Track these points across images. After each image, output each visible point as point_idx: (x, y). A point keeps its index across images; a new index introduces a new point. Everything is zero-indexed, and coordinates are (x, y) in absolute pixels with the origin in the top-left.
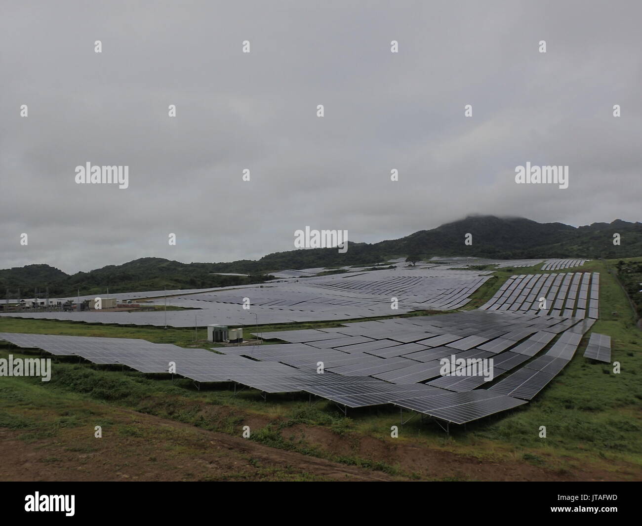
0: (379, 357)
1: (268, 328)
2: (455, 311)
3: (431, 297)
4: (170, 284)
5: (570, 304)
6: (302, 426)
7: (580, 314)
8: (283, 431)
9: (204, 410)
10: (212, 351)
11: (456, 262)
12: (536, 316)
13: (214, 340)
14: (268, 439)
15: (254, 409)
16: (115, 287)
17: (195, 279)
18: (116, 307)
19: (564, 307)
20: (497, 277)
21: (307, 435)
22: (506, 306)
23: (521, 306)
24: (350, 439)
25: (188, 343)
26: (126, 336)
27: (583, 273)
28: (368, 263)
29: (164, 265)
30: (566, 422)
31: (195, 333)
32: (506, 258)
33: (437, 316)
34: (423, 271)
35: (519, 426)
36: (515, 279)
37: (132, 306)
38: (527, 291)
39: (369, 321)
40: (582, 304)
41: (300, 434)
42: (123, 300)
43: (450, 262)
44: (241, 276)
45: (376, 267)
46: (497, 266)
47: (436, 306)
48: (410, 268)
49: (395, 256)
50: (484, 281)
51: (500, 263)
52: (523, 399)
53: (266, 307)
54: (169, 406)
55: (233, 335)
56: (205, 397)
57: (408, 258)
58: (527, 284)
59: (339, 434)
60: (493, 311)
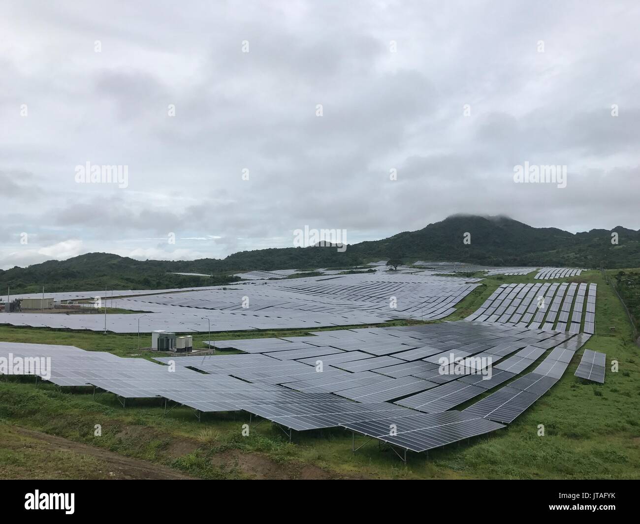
0: (346, 371)
1: (225, 336)
2: (438, 322)
3: (413, 305)
4: (119, 283)
5: (564, 317)
6: (236, 452)
7: (574, 329)
8: (214, 458)
9: (124, 432)
10: (154, 361)
11: (442, 268)
12: (526, 329)
13: (158, 349)
14: (194, 467)
15: (183, 432)
16: (56, 286)
17: (150, 279)
18: (53, 308)
19: (557, 321)
20: (486, 285)
21: (240, 462)
22: (494, 317)
23: (511, 317)
24: (289, 468)
25: (128, 352)
26: (56, 342)
27: (579, 284)
28: (345, 266)
29: (115, 262)
30: (544, 451)
31: (139, 340)
32: (497, 265)
33: (418, 326)
34: (404, 276)
35: (490, 455)
36: (505, 288)
37: (72, 307)
38: (517, 301)
39: (341, 329)
40: (577, 317)
41: (233, 461)
42: (62, 301)
43: (435, 267)
44: (202, 277)
45: (354, 270)
46: (487, 273)
47: (418, 316)
48: (391, 272)
49: (376, 259)
50: (472, 289)
51: (490, 270)
52: (501, 423)
53: (227, 312)
54: (83, 426)
55: (181, 343)
56: (128, 415)
57: (389, 262)
58: (518, 294)
59: (277, 462)
60: (480, 322)
